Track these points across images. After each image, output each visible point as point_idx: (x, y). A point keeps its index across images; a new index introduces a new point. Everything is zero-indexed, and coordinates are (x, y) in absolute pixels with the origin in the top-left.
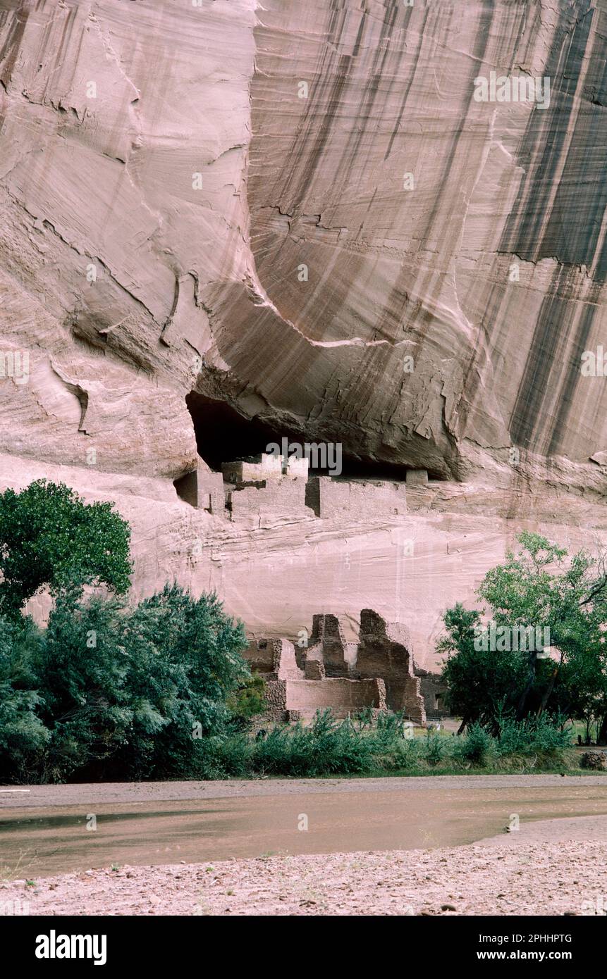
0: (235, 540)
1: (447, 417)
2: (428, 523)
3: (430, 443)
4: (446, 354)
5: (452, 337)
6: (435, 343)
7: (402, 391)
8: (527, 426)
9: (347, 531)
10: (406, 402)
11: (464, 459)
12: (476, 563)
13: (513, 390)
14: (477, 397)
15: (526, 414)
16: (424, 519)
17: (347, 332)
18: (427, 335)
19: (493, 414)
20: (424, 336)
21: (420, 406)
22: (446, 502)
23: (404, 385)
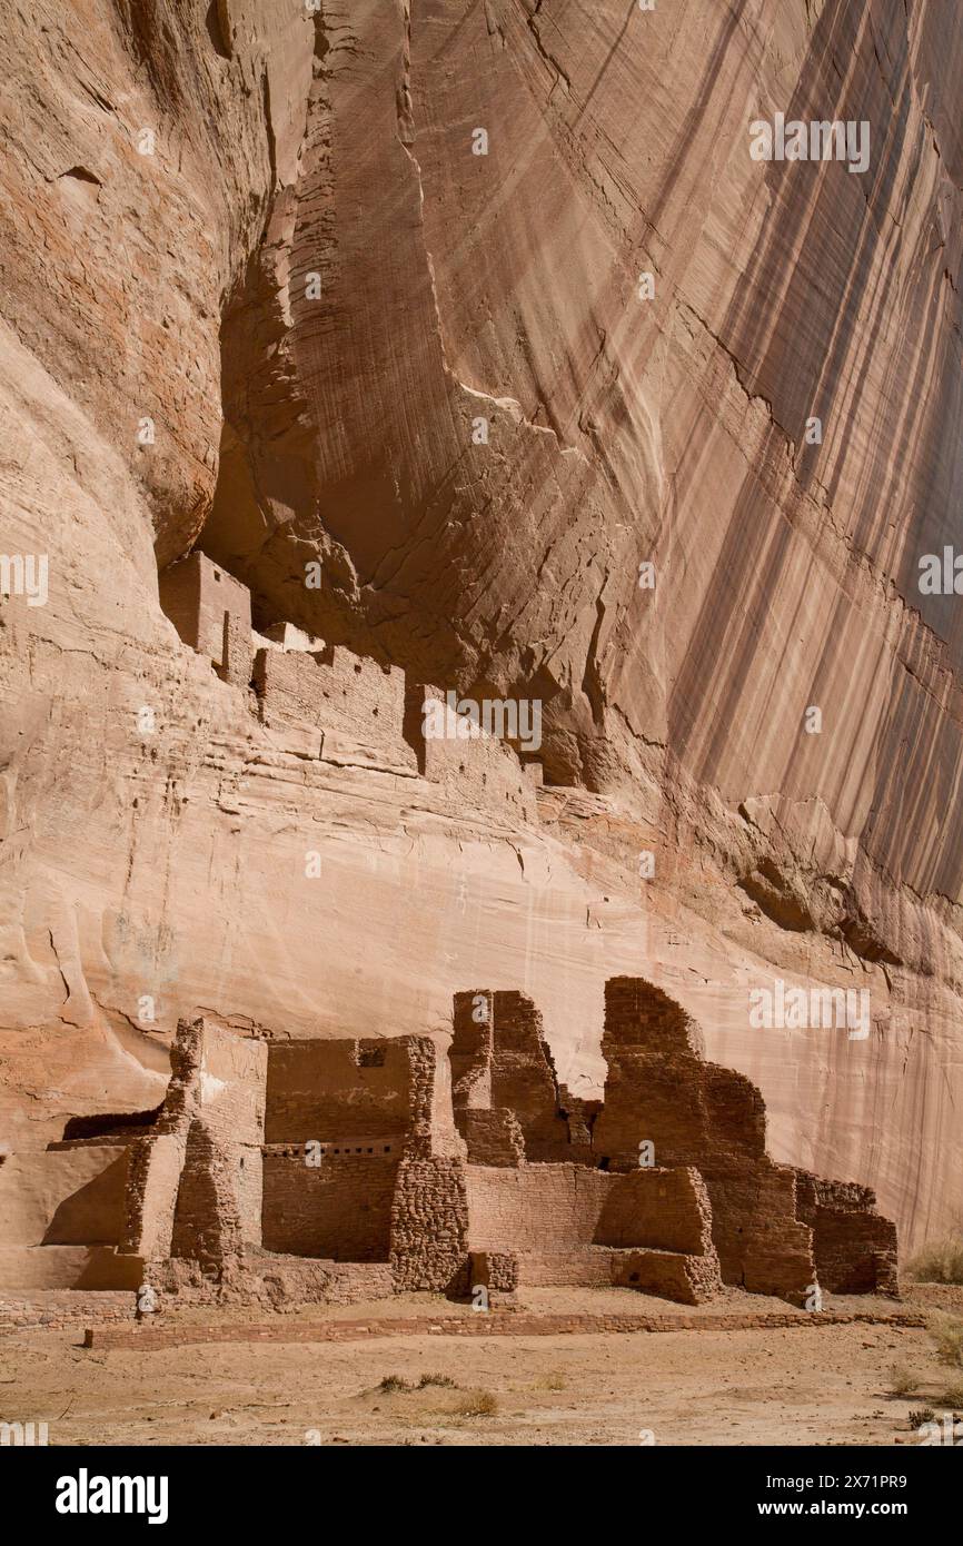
0: (273, 771)
1: (599, 652)
2: (564, 853)
3: (562, 699)
4: (624, 513)
5: (640, 480)
6: (613, 477)
7: (545, 568)
8: (688, 715)
9: (465, 825)
10: (545, 595)
11: (608, 746)
12: (617, 957)
13: (684, 634)
14: (644, 625)
15: (690, 690)
16: (561, 847)
17: (498, 375)
18: (608, 455)
19: (656, 671)
20: (603, 455)
21: (563, 613)
22: (584, 822)
23: (551, 556)
